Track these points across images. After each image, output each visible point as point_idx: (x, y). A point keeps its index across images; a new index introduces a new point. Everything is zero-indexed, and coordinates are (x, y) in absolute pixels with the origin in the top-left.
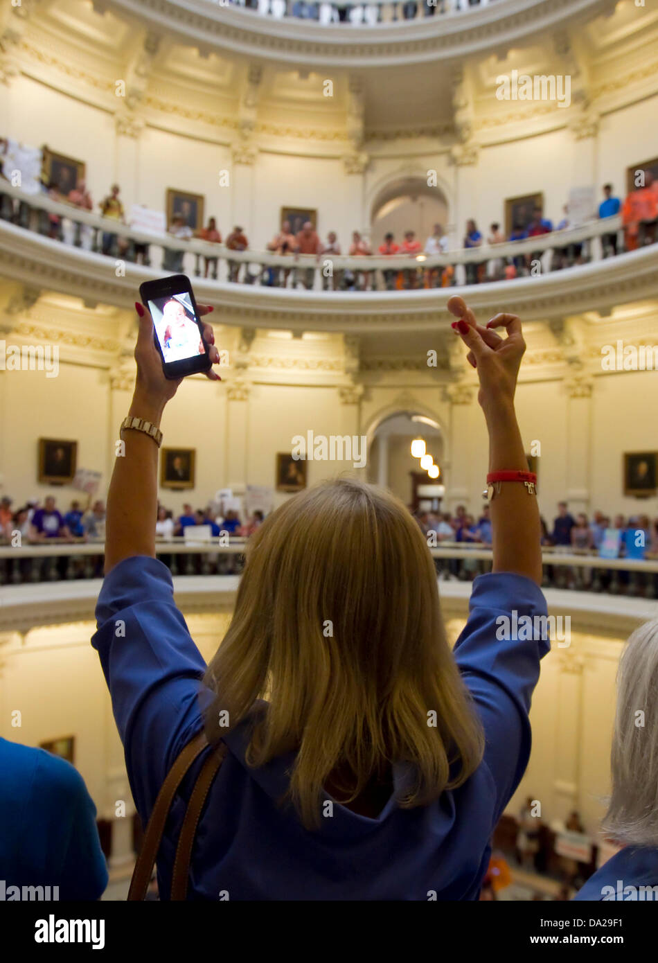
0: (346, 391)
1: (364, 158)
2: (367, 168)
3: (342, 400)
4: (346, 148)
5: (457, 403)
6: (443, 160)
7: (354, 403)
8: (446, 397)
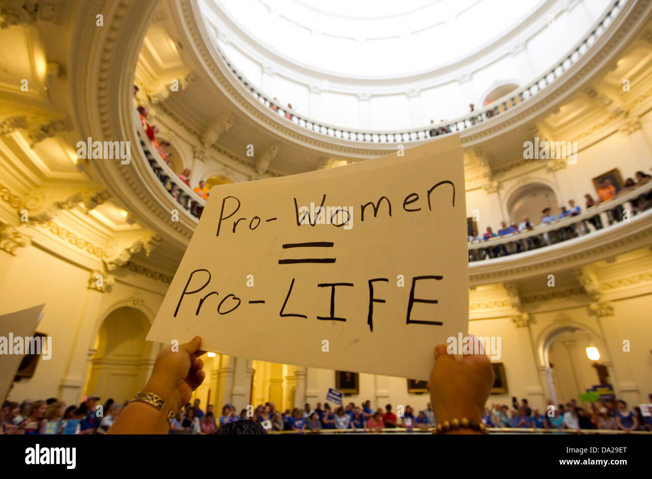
0: (516, 319)
1: (495, 184)
2: (499, 188)
3: (515, 325)
4: (485, 182)
5: (601, 316)
6: (544, 171)
7: (524, 326)
8: (592, 313)
